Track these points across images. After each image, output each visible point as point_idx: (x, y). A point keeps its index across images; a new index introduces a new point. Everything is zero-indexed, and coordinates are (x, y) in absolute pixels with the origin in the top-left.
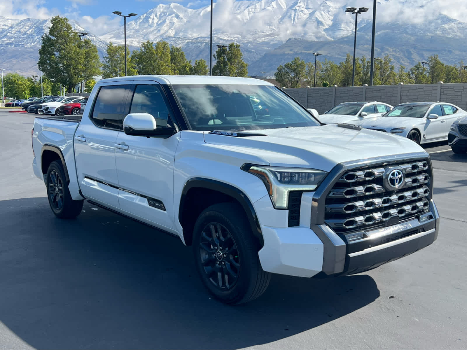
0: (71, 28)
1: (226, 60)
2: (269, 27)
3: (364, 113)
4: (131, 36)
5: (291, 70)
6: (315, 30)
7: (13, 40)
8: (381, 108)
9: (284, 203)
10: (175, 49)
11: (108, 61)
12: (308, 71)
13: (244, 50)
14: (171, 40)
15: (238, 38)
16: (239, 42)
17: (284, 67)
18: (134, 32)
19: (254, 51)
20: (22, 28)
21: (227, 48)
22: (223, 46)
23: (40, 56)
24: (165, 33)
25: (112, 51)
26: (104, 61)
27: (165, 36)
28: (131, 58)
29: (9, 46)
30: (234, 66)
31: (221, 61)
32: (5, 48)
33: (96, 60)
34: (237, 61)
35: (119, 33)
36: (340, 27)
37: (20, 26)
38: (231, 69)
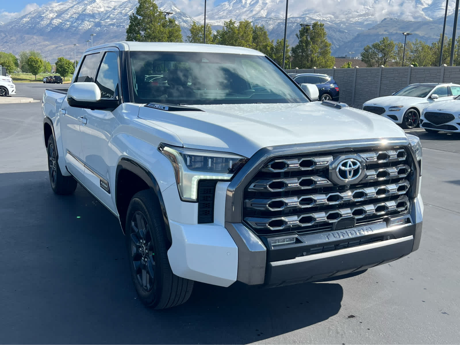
0: (157, 7)
1: (309, 39)
2: (363, 6)
3: (434, 95)
4: (224, 17)
5: (379, 50)
6: (413, 10)
7: (115, 21)
8: (456, 90)
9: (193, 195)
10: (259, 29)
11: (190, 40)
12: (397, 52)
13: (336, 30)
14: (263, 21)
15: (331, 18)
16: (332, 23)
17: (371, 46)
18: (227, 13)
19: (347, 31)
20: (123, 10)
21: (311, 27)
22: (307, 25)
23: (128, 35)
24: (257, 14)
25: (195, 31)
26: (187, 40)
27: (257, 16)
28: (213, 38)
29: (111, 27)
30: (316, 46)
31: (304, 40)
32: (107, 29)
33: (179, 39)
34: (320, 41)
35: (213, 14)
36: (441, 6)
37: (122, 7)
38: (314, 48)
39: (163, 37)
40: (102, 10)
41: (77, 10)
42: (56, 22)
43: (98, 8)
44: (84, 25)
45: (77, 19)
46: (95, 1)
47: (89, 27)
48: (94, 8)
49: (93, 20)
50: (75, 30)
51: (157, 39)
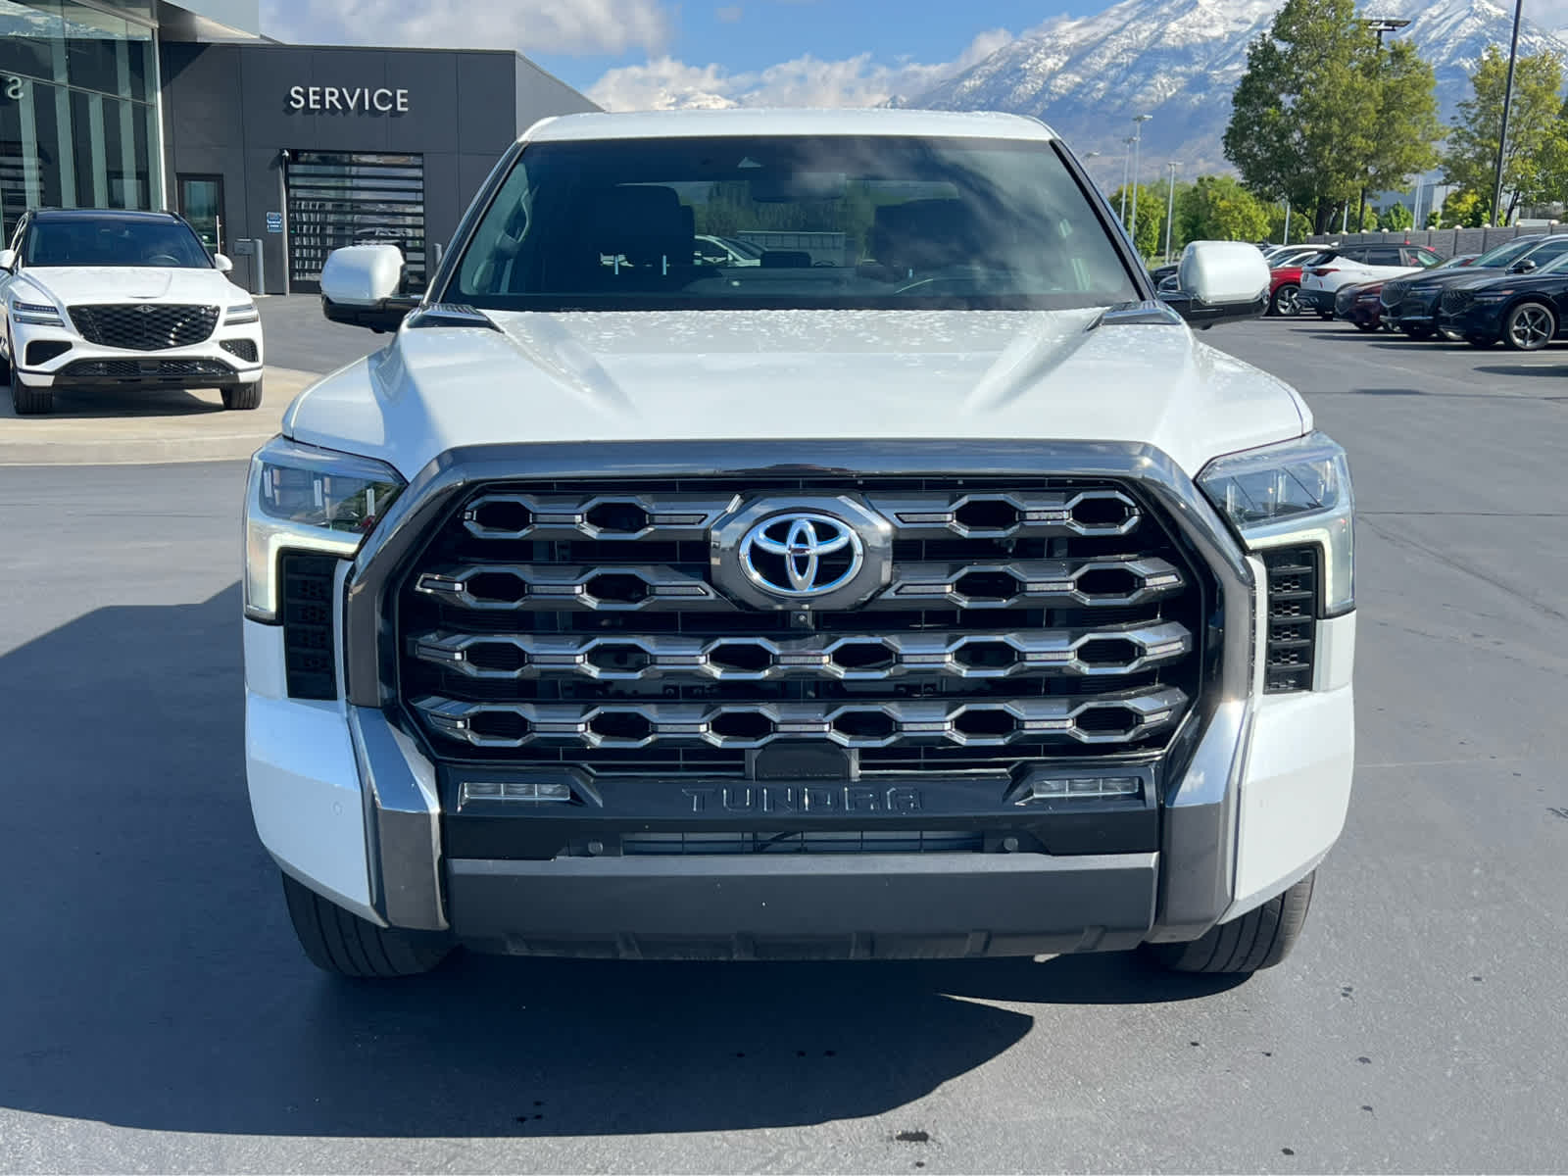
0: (1348, 7)
11: (1472, 116)
23: (1236, 111)
33: (1423, 115)
39: (1360, 109)
40: (1217, 31)
41: (1134, 38)
42: (1063, 84)
43: (1205, 27)
44: (1152, 89)
45: (1130, 70)
46: (1197, 3)
47: (1169, 94)
48: (1191, 27)
49: (1183, 68)
50: (1122, 107)
51: (1336, 121)
